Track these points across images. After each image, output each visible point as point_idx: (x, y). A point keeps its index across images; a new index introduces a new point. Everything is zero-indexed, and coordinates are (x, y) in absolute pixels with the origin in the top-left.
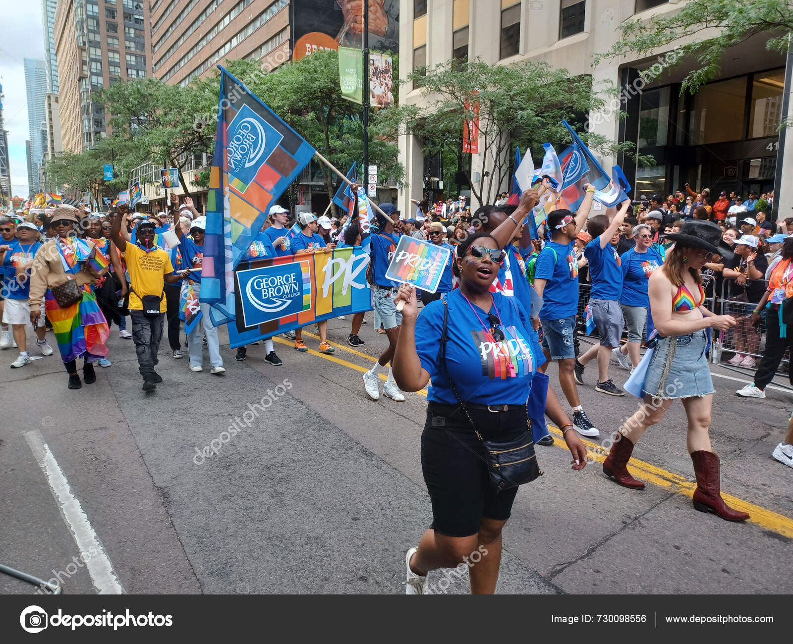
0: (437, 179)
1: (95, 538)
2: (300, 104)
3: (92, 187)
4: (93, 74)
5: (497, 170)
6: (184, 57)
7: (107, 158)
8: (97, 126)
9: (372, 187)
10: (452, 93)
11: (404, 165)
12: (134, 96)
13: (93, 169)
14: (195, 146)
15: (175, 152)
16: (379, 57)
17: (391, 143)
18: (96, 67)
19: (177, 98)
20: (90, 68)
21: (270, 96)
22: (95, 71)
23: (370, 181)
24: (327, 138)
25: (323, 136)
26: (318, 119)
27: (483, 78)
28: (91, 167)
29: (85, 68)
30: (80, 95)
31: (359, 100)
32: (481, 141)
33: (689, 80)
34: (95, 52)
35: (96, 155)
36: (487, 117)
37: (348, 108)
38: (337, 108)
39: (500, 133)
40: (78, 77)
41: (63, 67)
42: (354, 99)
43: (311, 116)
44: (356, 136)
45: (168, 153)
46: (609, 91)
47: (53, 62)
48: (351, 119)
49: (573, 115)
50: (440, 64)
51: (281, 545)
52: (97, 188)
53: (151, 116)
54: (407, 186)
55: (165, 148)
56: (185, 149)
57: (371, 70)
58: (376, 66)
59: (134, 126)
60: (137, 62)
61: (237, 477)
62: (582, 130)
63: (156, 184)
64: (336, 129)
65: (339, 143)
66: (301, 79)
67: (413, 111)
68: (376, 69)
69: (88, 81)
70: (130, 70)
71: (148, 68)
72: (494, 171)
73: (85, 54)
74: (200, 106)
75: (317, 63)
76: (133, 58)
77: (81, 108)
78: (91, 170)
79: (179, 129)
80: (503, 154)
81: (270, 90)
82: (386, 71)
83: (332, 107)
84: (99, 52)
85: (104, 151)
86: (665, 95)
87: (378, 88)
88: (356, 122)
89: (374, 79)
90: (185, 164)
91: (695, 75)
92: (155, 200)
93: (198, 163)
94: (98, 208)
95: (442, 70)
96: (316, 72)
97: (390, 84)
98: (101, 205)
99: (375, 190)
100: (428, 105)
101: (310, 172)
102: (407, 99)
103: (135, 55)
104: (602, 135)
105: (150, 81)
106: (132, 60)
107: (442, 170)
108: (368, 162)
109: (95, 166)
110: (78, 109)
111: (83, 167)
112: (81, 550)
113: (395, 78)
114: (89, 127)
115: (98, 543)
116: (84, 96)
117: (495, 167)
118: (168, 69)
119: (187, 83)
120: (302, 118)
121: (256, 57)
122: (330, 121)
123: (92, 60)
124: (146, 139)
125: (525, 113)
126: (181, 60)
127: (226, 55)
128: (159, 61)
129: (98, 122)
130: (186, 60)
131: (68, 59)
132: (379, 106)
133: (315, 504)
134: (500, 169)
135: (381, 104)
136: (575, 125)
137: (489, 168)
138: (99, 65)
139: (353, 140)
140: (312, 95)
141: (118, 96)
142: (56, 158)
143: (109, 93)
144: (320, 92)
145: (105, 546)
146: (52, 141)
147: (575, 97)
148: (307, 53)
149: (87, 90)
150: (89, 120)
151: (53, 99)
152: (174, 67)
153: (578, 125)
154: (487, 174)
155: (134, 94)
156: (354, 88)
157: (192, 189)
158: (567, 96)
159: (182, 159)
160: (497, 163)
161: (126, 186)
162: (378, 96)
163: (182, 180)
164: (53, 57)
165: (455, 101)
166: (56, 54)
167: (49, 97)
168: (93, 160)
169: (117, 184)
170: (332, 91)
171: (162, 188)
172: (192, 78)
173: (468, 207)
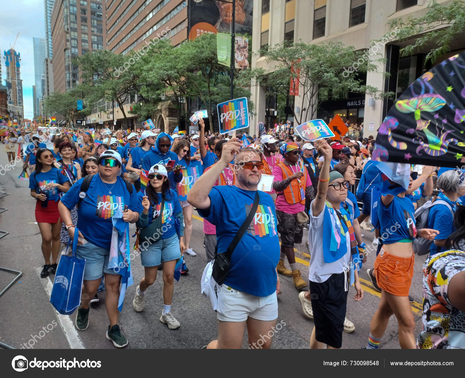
0: (273, 110)
1: (78, 336)
2: (193, 66)
3: (70, 114)
4: (72, 47)
6: (125, 37)
7: (79, 96)
8: (74, 77)
10: (285, 61)
11: (254, 102)
12: (96, 61)
13: (71, 103)
14: (132, 90)
15: (119, 93)
16: (241, 39)
17: (247, 89)
18: (74, 43)
19: (121, 62)
20: (71, 44)
21: (175, 61)
22: (73, 45)
24: (209, 87)
25: (206, 85)
26: (203, 74)
27: (303, 52)
28: (70, 101)
29: (68, 43)
30: (65, 59)
31: (228, 64)
32: (301, 90)
33: (430, 55)
34: (74, 34)
35: (73, 94)
36: (305, 75)
37: (222, 68)
38: (215, 68)
39: (313, 85)
40: (64, 49)
41: (55, 43)
42: (225, 63)
43: (199, 73)
44: (226, 85)
45: (115, 94)
46: (380, 60)
47: (50, 40)
48: (223, 75)
49: (357, 74)
50: (278, 44)
51: (186, 344)
52: (73, 114)
53: (105, 72)
54: (255, 115)
55: (113, 92)
56: (125, 92)
57: (236, 46)
58: (239, 44)
59: (96, 78)
60: (98, 40)
61: (159, 300)
62: (364, 83)
63: (107, 112)
64: (213, 80)
65: (215, 89)
66: (194, 52)
67: (260, 71)
68: (239, 46)
69: (69, 51)
70: (93, 45)
71: (104, 43)
72: (309, 107)
73: (68, 35)
74: (135, 67)
75: (204, 42)
76: (96, 38)
77: (65, 67)
78: (70, 103)
79: (121, 80)
80: (314, 98)
81: (176, 58)
82: (245, 47)
83: (212, 68)
84: (76, 34)
85: (78, 92)
86: (414, 61)
87: (239, 57)
88: (226, 77)
89: (238, 51)
90: (124, 101)
91: (434, 52)
92: (107, 122)
93: (132, 100)
94: (73, 125)
95: (278, 47)
96: (203, 47)
97: (247, 55)
98: (75, 123)
100: (270, 68)
101: (198, 106)
102: (256, 64)
103: (97, 36)
104: (375, 87)
105: (106, 52)
106: (95, 38)
107: (276, 104)
109: (72, 101)
110: (63, 67)
111: (65, 102)
112: (70, 344)
113: (250, 50)
114: (69, 78)
115: (79, 340)
116: (67, 60)
117: (309, 105)
118: (115, 44)
119: (127, 52)
120: (194, 74)
121: (167, 37)
122: (210, 75)
123: (72, 39)
124: (102, 86)
125: (329, 74)
126: (123, 38)
127: (150, 36)
128: (111, 39)
129: (74, 75)
130: (126, 39)
131: (58, 38)
132: (240, 68)
133: (205, 319)
134: (312, 107)
135: (241, 66)
136: (359, 81)
137: (306, 105)
138: (76, 41)
139: (224, 88)
140: (201, 61)
141: (87, 60)
142: (50, 96)
143: (82, 59)
144: (205, 59)
145: (83, 342)
146: (48, 86)
148: (198, 35)
149: (69, 56)
150: (69, 73)
151: (49, 61)
152: (119, 43)
153: (361, 81)
154: (305, 109)
155: (96, 60)
156: (225, 57)
157: (128, 116)
159: (123, 98)
160: (311, 103)
161: (90, 113)
162: (240, 62)
163: (122, 110)
164: (50, 37)
165: (286, 65)
166: (52, 35)
167: (47, 60)
168: (71, 97)
169: (85, 112)
170: (212, 59)
171: (111, 114)
172: (130, 49)
173: (292, 128)
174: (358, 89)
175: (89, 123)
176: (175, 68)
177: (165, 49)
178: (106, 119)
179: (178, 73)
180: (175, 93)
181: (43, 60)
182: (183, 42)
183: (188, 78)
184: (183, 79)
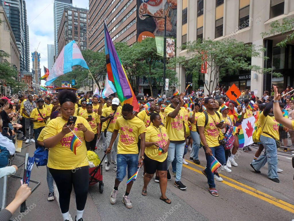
0: (190, 83)
2: (141, 57)
5: (216, 80)
6: (100, 42)
7: (73, 77)
9: (167, 87)
10: (198, 51)
11: (178, 78)
14: (104, 73)
15: (96, 75)
16: (170, 40)
17: (173, 70)
19: (98, 56)
21: (130, 55)
23: (166, 84)
24: (150, 69)
26: (147, 62)
27: (210, 46)
28: (67, 80)
31: (163, 55)
32: (209, 70)
35: (69, 76)
36: (212, 60)
37: (158, 58)
39: (217, 66)
41: (60, 47)
42: (161, 55)
43: (145, 61)
44: (160, 68)
45: (94, 75)
46: (260, 50)
47: (57, 45)
48: (159, 62)
49: (246, 59)
50: (194, 42)
54: (179, 85)
56: (100, 74)
57: (167, 44)
60: (84, 44)
62: (250, 64)
63: (89, 86)
64: (153, 65)
65: (154, 71)
66: (142, 49)
68: (169, 44)
70: (81, 47)
71: (88, 46)
72: (214, 80)
75: (147, 43)
80: (218, 74)
81: (130, 53)
82: (172, 44)
83: (152, 58)
85: (72, 75)
87: (169, 51)
88: (161, 63)
89: (168, 47)
90: (99, 79)
92: (89, 92)
96: (147, 46)
97: (174, 49)
99: (168, 87)
100: (189, 56)
101: (143, 81)
102: (180, 54)
103: (83, 41)
105: (89, 51)
106: (82, 43)
107: (192, 79)
108: (165, 78)
109: (69, 80)
113: (175, 46)
117: (215, 79)
118: (94, 46)
119: (100, 51)
120: (141, 62)
121: (125, 41)
122: (151, 62)
125: (228, 59)
128: (91, 43)
131: (61, 44)
134: (217, 79)
135: (170, 56)
136: (247, 62)
137: (213, 79)
139: (160, 70)
140: (146, 54)
144: (148, 53)
147: (247, 52)
148: (143, 39)
151: (56, 57)
152: (96, 45)
153: (249, 62)
154: (212, 81)
156: (161, 51)
158: (244, 52)
159: (99, 78)
160: (216, 77)
161: (79, 87)
162: (169, 53)
163: (98, 85)
164: (57, 43)
165: (199, 54)
166: (58, 43)
167: (55, 57)
168: (68, 78)
169: (76, 86)
170: (152, 52)
171: (91, 87)
172: (102, 49)
173: (203, 93)
174: (247, 68)
175: (79, 93)
176: (130, 59)
177: (124, 48)
178: (89, 91)
179: (132, 62)
180: (130, 74)
181: (53, 57)
182: (134, 43)
183: (137, 64)
184: (134, 65)
